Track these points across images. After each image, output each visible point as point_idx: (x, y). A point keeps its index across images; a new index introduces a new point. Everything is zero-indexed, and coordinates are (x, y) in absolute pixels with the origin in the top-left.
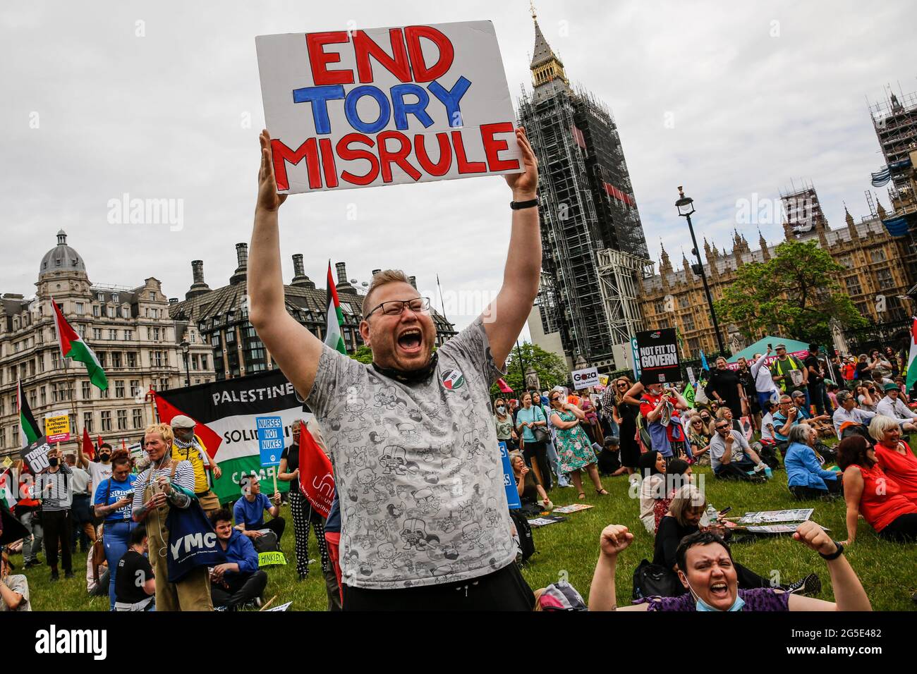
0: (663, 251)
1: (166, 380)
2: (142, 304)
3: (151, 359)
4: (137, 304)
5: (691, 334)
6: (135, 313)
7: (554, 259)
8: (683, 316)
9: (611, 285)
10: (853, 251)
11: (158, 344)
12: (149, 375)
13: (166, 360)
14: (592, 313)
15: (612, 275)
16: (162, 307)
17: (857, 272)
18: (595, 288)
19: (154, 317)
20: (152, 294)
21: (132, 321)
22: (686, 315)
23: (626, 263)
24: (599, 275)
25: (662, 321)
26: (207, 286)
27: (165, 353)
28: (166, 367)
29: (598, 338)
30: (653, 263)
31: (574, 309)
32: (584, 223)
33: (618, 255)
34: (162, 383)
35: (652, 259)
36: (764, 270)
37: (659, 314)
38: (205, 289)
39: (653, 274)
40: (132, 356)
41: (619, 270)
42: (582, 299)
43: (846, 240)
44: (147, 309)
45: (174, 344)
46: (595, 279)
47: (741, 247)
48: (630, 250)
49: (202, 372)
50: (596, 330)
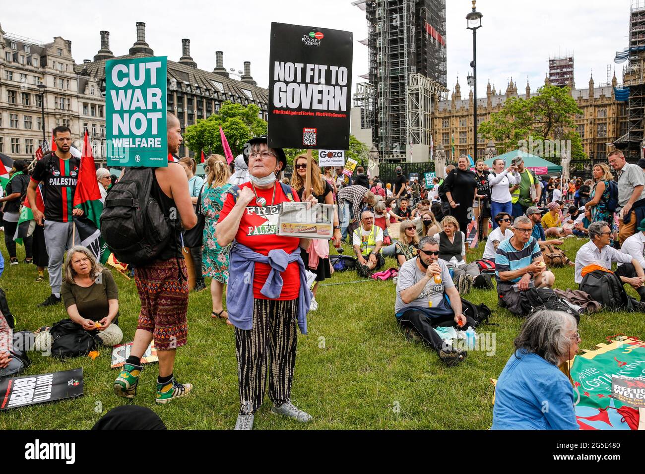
0: (458, 83)
1: (68, 120)
2: (50, 57)
3: (56, 103)
4: (45, 56)
5: (463, 146)
6: (44, 64)
7: (378, 74)
8: (460, 132)
9: (415, 101)
10: (587, 106)
11: (62, 91)
12: (54, 115)
13: (69, 105)
14: (397, 120)
15: (417, 94)
16: (68, 62)
17: (585, 122)
18: (403, 101)
19: (60, 69)
20: (59, 51)
21: (41, 70)
22: (463, 132)
23: (429, 87)
24: (408, 92)
25: (446, 133)
26: (112, 53)
27: (69, 99)
28: (69, 110)
29: (398, 137)
30: (449, 91)
31: (385, 114)
32: (405, 51)
33: (424, 80)
34: (64, 122)
35: (448, 87)
36: (525, 104)
37: (444, 128)
38: (110, 55)
39: (447, 99)
40: (40, 97)
41: (423, 91)
42: (393, 108)
43: (584, 98)
44: (54, 62)
45: (76, 94)
46: (404, 95)
47: (512, 90)
48: (434, 78)
49: (98, 118)
50: (398, 132)
